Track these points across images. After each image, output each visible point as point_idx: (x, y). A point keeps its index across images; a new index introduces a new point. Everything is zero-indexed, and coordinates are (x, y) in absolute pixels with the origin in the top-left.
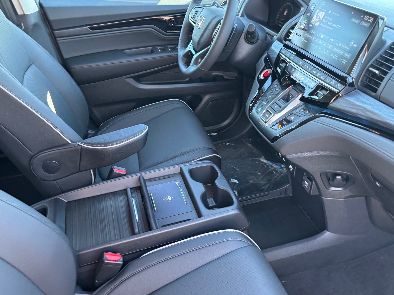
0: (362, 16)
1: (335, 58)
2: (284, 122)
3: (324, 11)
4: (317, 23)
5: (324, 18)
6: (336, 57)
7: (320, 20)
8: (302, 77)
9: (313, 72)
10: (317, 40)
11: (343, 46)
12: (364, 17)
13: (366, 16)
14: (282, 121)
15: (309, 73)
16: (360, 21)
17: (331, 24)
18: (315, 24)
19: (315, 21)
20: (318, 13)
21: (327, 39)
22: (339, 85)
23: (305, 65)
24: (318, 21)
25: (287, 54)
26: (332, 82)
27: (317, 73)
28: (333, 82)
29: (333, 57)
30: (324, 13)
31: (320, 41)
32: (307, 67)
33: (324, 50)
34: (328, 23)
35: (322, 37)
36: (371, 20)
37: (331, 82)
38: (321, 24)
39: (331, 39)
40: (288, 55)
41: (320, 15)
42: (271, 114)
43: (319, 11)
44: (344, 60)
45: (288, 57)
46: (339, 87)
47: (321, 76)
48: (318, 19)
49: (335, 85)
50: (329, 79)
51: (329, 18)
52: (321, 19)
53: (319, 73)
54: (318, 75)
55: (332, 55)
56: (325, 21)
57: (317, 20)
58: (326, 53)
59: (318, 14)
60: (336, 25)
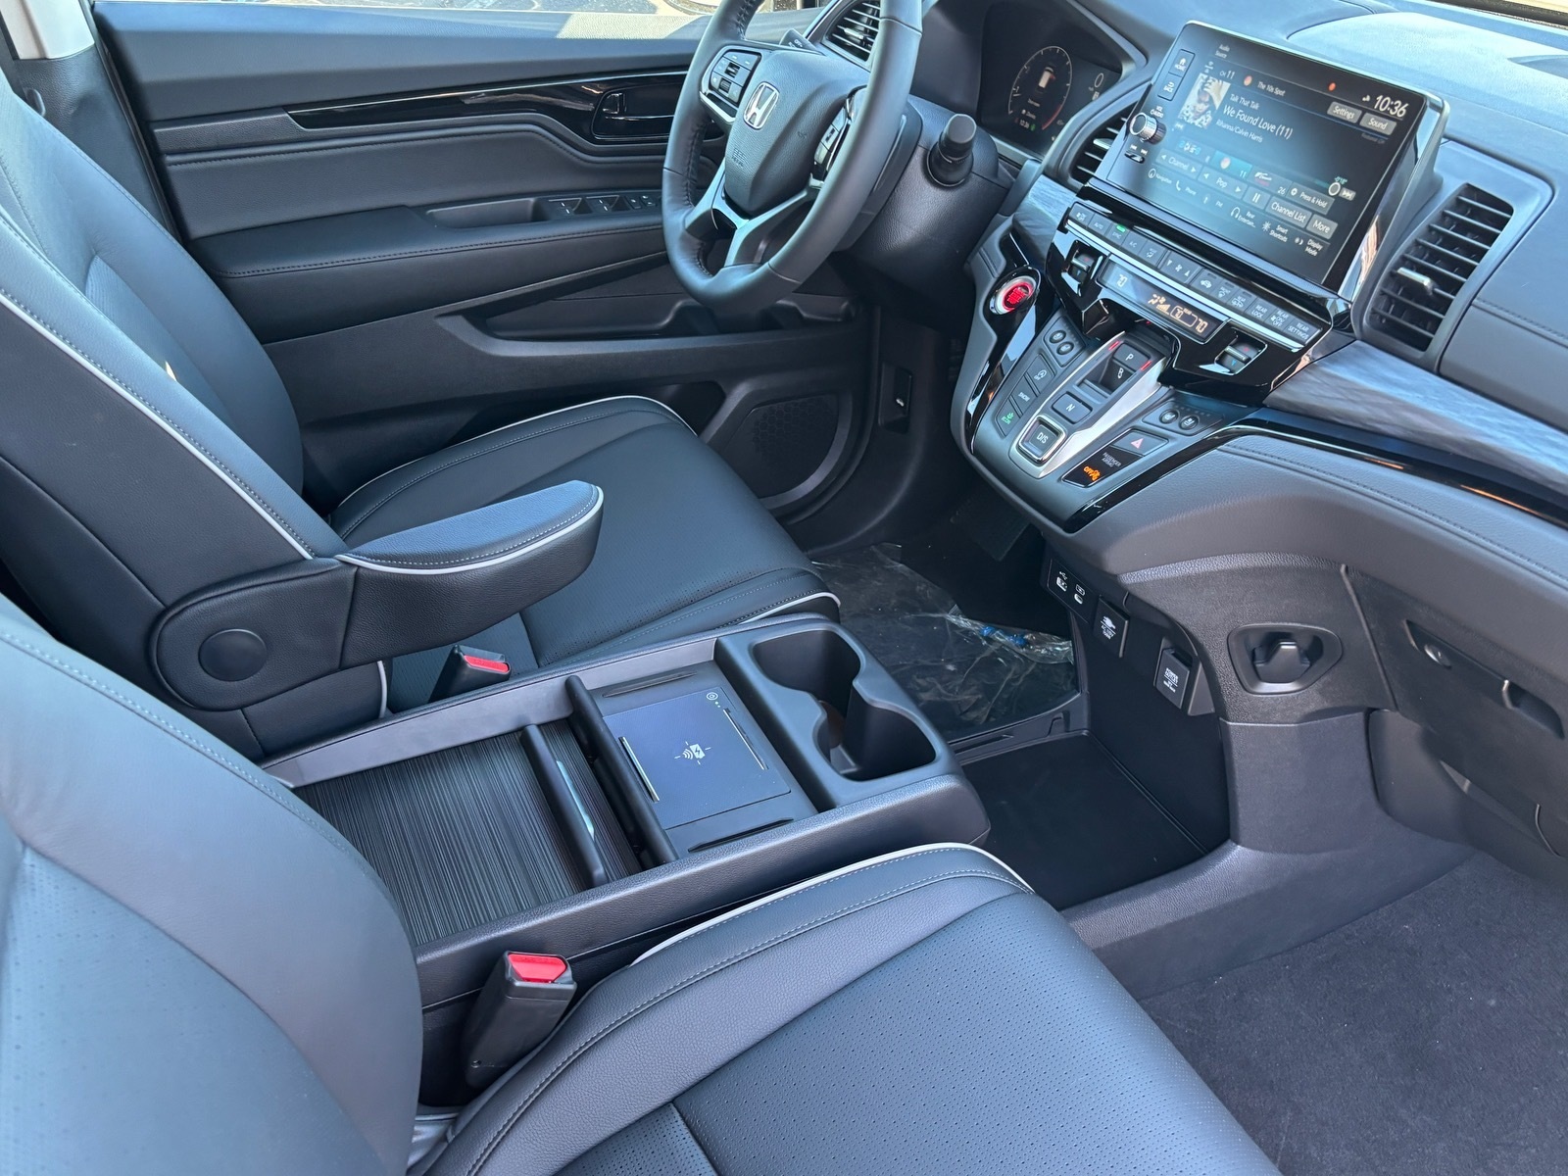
0: (1368, 98)
1: (1279, 236)
2: (1109, 460)
3: (1224, 79)
4: (1203, 117)
5: (1226, 101)
6: (1283, 234)
7: (1212, 107)
8: (1158, 303)
9: (1203, 283)
10: (1207, 176)
11: (1303, 195)
12: (1374, 101)
13: (1380, 98)
14: (1100, 455)
15: (1188, 286)
16: (1360, 112)
17: (1253, 121)
18: (1197, 123)
19: (1193, 111)
20: (1204, 84)
21: (1243, 174)
22: (1299, 325)
23: (1170, 262)
24: (1204, 113)
25: (1096, 225)
26: (1273, 318)
27: (1216, 288)
28: (1277, 316)
29: (1273, 233)
30: (1226, 86)
31: (1220, 181)
32: (1179, 268)
33: (1236, 211)
34: (1244, 118)
35: (1225, 165)
36: (1401, 110)
37: (1270, 315)
38: (1220, 123)
39: (1258, 174)
40: (1101, 227)
41: (1211, 89)
42: (1057, 433)
43: (1205, 77)
44: (1311, 242)
45: (1102, 234)
46: (1303, 332)
47: (1231, 297)
48: (1206, 103)
49: (1288, 326)
50: (1264, 307)
51: (1246, 104)
52: (1217, 104)
53: (1222, 288)
54: (1221, 295)
55: (1267, 226)
56: (1234, 112)
57: (1202, 107)
58: (1244, 220)
59: (1203, 87)
60: (1273, 127)
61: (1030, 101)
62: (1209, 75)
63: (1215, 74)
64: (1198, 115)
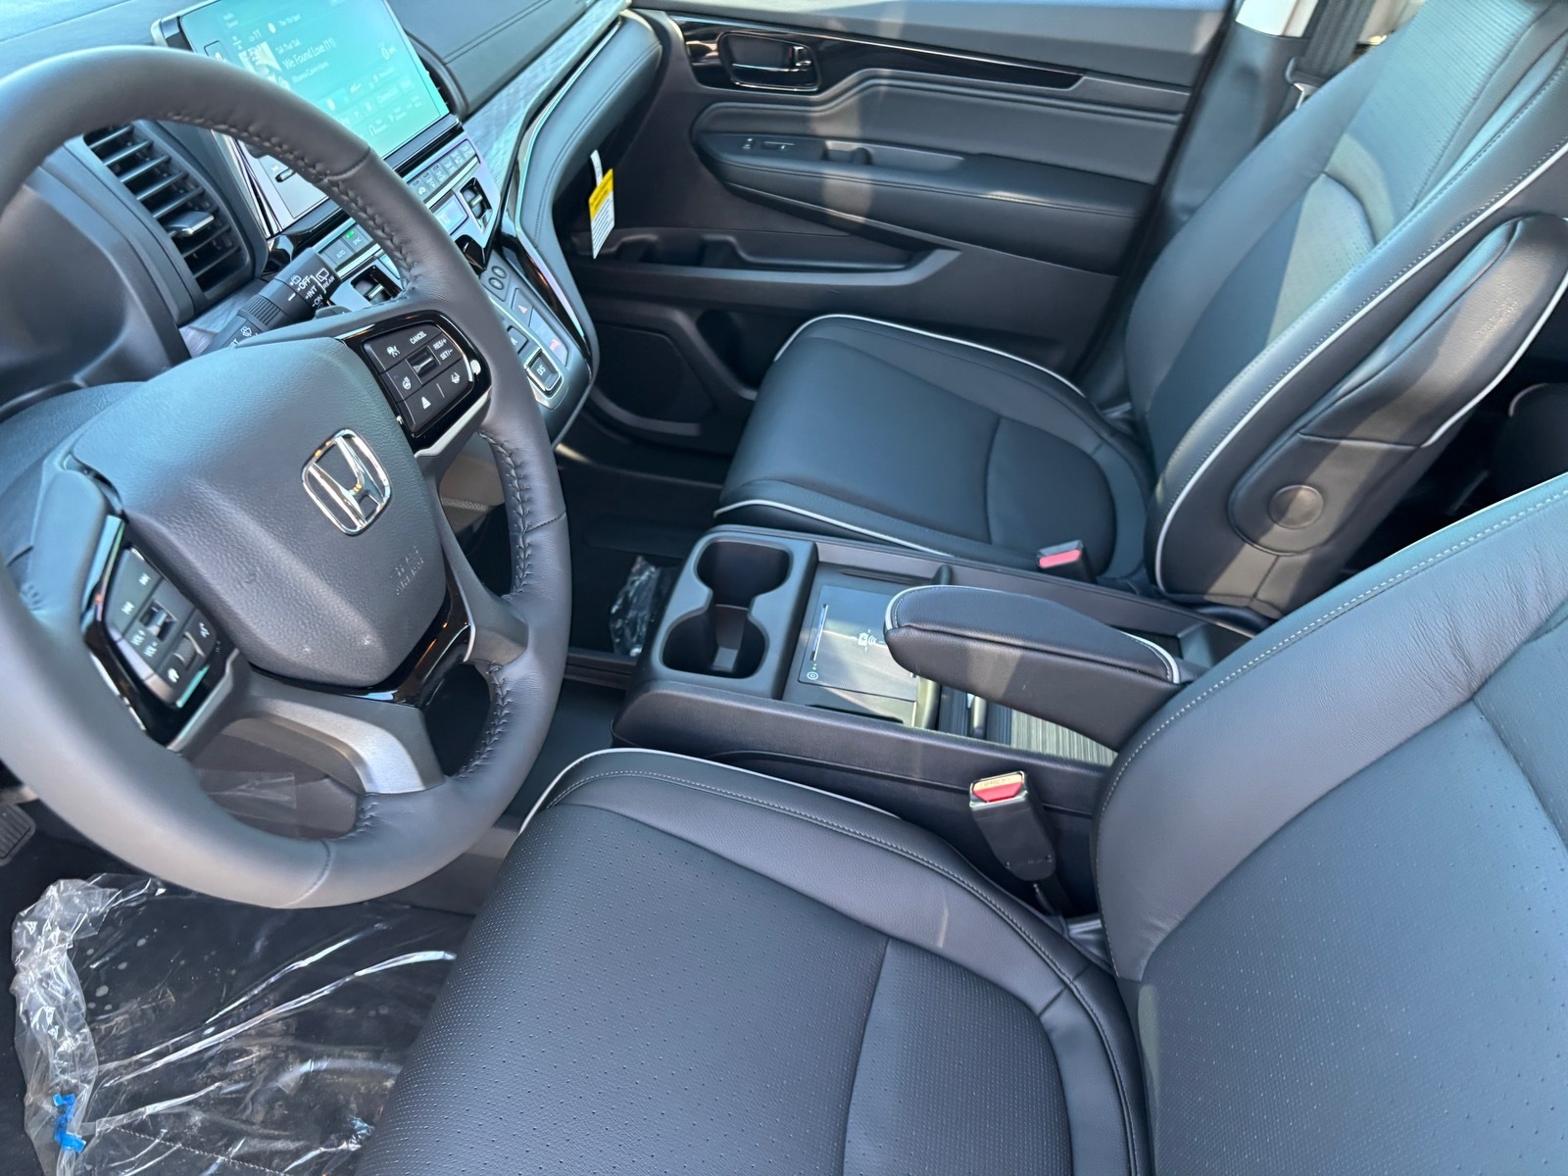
3: (258, 42)
5: (279, 58)
7: (277, 74)
11: (381, 75)
17: (309, 55)
20: (250, 60)
21: (346, 99)
25: (339, 256)
26: (456, 161)
27: (428, 186)
30: (265, 45)
40: (342, 253)
41: (260, 59)
43: (244, 53)
51: (291, 47)
52: (276, 66)
54: (434, 185)
55: (391, 118)
56: (293, 61)
58: (381, 129)
59: (252, 63)
60: (322, 47)
62: (245, 48)
63: (247, 46)
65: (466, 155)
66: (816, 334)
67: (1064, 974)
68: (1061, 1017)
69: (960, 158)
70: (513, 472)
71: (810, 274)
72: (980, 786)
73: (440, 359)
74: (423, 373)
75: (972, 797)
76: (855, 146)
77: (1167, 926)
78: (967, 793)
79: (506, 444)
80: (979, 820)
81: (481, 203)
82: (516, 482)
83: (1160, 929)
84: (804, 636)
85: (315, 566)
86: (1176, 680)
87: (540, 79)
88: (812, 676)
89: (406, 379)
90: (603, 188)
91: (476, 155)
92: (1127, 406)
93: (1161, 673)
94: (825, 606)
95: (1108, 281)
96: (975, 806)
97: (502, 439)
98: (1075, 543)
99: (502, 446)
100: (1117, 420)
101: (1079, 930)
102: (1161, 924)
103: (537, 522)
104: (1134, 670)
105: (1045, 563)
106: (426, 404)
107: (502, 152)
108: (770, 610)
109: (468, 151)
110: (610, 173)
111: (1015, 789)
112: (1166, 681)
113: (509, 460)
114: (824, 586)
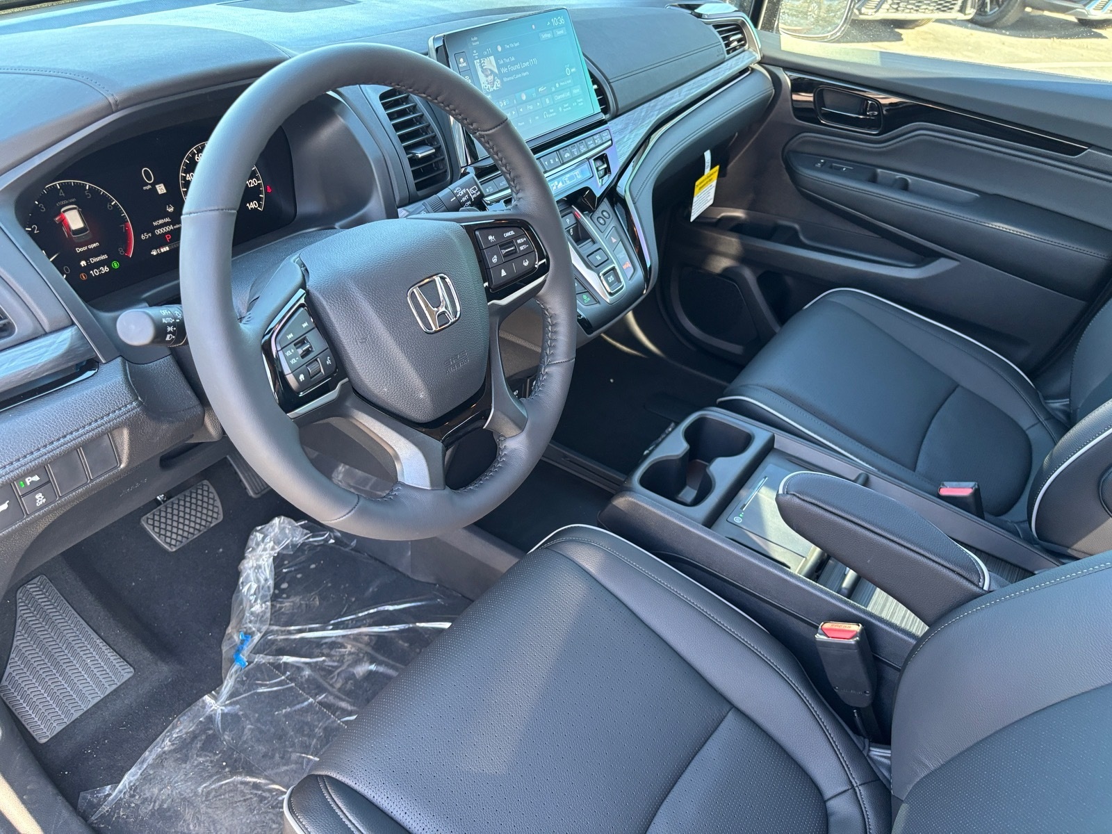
0: (549, 23)
3: (488, 56)
4: (495, 83)
5: (499, 67)
7: (495, 75)
8: (557, 186)
9: (566, 156)
10: (521, 110)
11: (561, 84)
12: (552, 23)
15: (563, 164)
16: (551, 32)
17: (518, 67)
18: (495, 88)
19: (488, 84)
20: (481, 65)
21: (534, 95)
23: (557, 160)
24: (494, 80)
26: (596, 141)
27: (572, 153)
30: (492, 58)
31: (528, 107)
32: (552, 161)
33: (546, 115)
34: (511, 69)
35: (524, 98)
38: (505, 79)
39: (540, 90)
41: (487, 66)
42: (614, 269)
43: (478, 61)
44: (578, 101)
48: (491, 74)
51: (508, 61)
52: (496, 70)
54: (576, 153)
55: (560, 109)
56: (507, 69)
57: (491, 78)
58: (551, 115)
59: (482, 67)
60: (528, 63)
61: (79, 250)
62: (479, 58)
63: (481, 57)
64: (492, 83)
65: (604, 139)
66: (834, 299)
67: (854, 778)
68: (841, 807)
69: (977, 195)
70: (550, 328)
71: (843, 258)
72: (828, 625)
73: (519, 249)
74: (506, 255)
75: (820, 631)
76: (899, 176)
77: (932, 767)
78: (817, 627)
79: (549, 310)
80: (820, 648)
81: (605, 169)
82: (550, 334)
83: (927, 766)
84: (743, 493)
85: (401, 344)
86: (986, 588)
87: (674, 100)
88: (737, 520)
89: (495, 257)
90: (708, 177)
91: (611, 140)
92: (1066, 401)
93: (975, 579)
94: (765, 478)
95: (1079, 304)
96: (819, 637)
97: (548, 307)
98: (972, 484)
99: (547, 310)
100: (1057, 409)
101: (877, 753)
102: (927, 762)
103: (555, 361)
104: (954, 571)
105: (944, 492)
106: (504, 273)
107: (631, 140)
108: (724, 470)
109: (606, 136)
110: (717, 167)
111: (851, 635)
112: (977, 586)
113: (549, 320)
114: (770, 464)
